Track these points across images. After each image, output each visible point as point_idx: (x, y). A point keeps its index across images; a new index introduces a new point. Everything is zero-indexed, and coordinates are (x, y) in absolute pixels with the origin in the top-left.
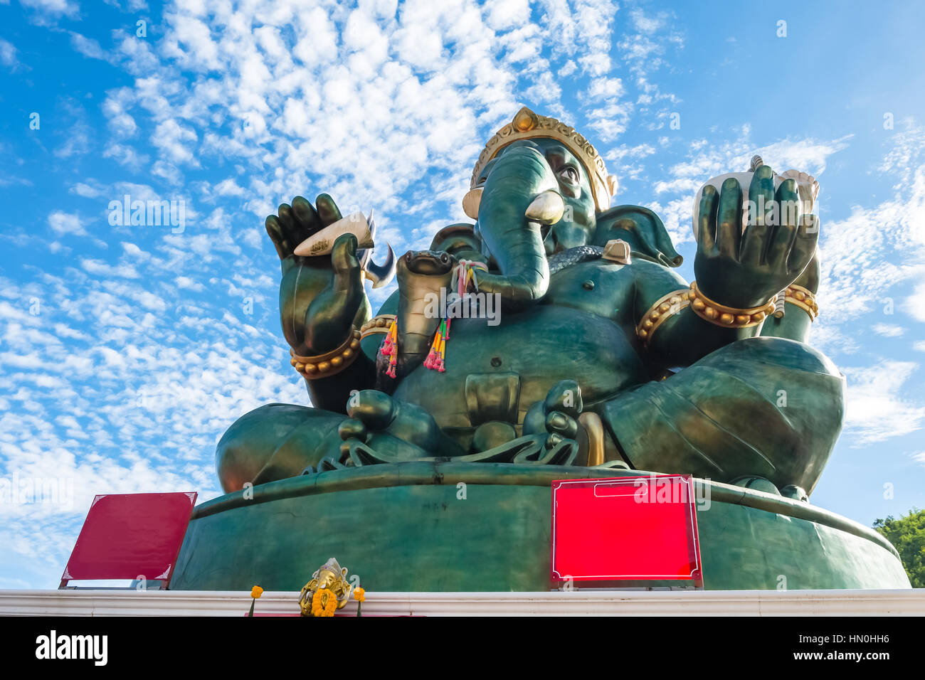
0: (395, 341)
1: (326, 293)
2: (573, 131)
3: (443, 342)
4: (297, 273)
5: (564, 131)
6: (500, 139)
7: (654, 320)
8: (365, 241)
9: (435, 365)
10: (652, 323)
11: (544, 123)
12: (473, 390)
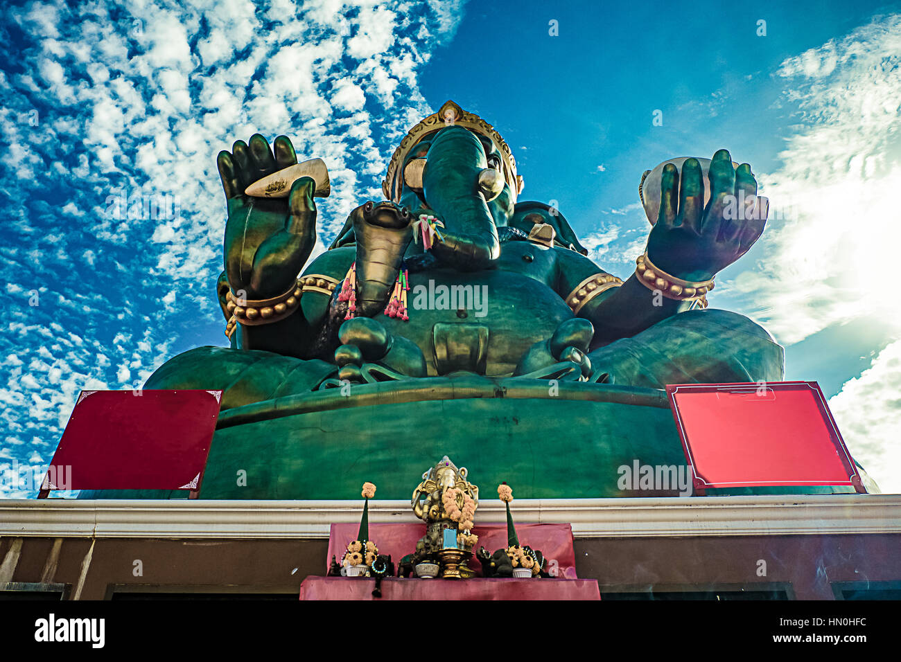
0: (354, 287)
1: (279, 234)
2: (492, 128)
3: (404, 293)
4: (247, 212)
5: (486, 126)
6: (425, 127)
7: (581, 298)
8: (322, 187)
9: (399, 314)
10: (578, 301)
11: (468, 117)
12: (442, 338)
